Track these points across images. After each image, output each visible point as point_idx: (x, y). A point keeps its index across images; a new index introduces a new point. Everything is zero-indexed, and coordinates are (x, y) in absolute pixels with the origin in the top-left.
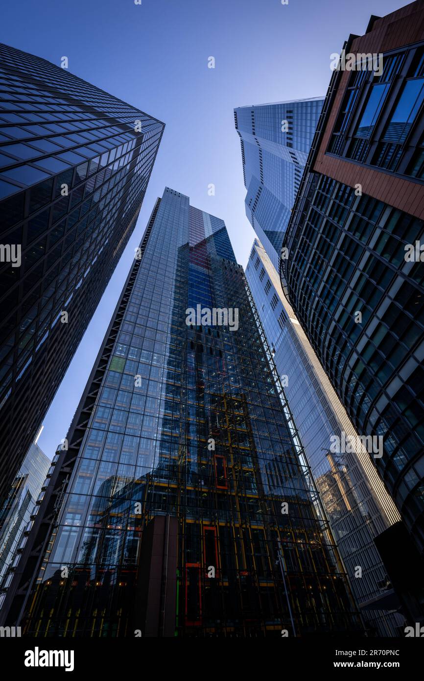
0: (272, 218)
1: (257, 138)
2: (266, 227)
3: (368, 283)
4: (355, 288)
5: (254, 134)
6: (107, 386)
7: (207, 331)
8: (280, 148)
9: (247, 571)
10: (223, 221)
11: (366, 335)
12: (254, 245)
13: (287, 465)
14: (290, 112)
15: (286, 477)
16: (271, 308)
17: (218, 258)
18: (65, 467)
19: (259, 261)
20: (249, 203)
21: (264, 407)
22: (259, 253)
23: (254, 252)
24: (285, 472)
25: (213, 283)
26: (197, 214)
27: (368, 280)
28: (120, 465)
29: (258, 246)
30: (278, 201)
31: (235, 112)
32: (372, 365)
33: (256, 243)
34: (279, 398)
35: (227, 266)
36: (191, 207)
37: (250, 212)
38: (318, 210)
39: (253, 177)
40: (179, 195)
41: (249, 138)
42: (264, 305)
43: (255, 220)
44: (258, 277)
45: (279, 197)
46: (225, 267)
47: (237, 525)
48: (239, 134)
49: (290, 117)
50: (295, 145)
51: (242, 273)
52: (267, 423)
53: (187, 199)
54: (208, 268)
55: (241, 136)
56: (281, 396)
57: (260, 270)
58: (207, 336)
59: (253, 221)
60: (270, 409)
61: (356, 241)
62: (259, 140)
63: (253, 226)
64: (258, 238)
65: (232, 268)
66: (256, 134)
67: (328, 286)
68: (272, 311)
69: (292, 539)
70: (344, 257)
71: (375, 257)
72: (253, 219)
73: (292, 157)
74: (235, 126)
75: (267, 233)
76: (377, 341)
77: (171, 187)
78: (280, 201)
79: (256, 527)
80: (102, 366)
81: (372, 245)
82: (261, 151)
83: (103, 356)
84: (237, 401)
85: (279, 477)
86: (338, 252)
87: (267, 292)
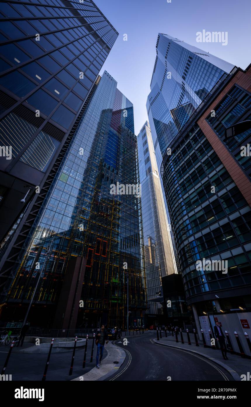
0: (160, 114)
1: (167, 61)
2: (154, 116)
3: (202, 190)
4: (196, 190)
5: (166, 58)
6: (57, 188)
7: (112, 170)
8: (178, 76)
9: (108, 282)
10: (133, 104)
11: (194, 211)
12: (145, 124)
13: (130, 241)
14: (191, 58)
15: (128, 246)
16: (144, 163)
17: (126, 128)
18: (27, 223)
19: (145, 135)
20: (150, 99)
21: (127, 213)
22: (147, 130)
23: (144, 129)
24: (128, 244)
25: (120, 143)
26: (119, 95)
27: (203, 190)
28: (60, 229)
29: (147, 125)
30: (166, 106)
31: (159, 36)
32: (192, 223)
33: (146, 124)
34: (138, 212)
35: (129, 134)
36: (117, 89)
37: (149, 105)
38: (192, 144)
39: (157, 84)
40: (112, 79)
41: (162, 58)
42: (141, 160)
43: (150, 111)
44: (142, 144)
45: (168, 105)
46: (128, 135)
47: (101, 262)
48: (157, 52)
49: (190, 61)
50: (187, 79)
51: (136, 141)
52: (126, 220)
53: (116, 83)
54: (119, 133)
55: (157, 54)
56: (139, 211)
57: (144, 140)
58: (111, 173)
59: (149, 111)
60: (125, 212)
61: (204, 170)
62: (168, 63)
63: (148, 114)
64: (148, 121)
65: (131, 136)
66: (167, 58)
67: (185, 182)
68: (145, 165)
69: (129, 273)
70: (196, 174)
71: (209, 182)
72: (149, 110)
73: (182, 85)
74: (156, 45)
75: (154, 120)
76: (198, 216)
77: (108, 72)
78: (167, 106)
79: (116, 266)
80: (52, 174)
81: (210, 176)
82: (166, 70)
83: (53, 168)
84: (118, 209)
85: (125, 245)
86: (195, 170)
87: (145, 154)
